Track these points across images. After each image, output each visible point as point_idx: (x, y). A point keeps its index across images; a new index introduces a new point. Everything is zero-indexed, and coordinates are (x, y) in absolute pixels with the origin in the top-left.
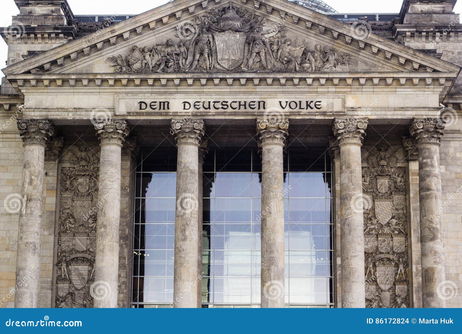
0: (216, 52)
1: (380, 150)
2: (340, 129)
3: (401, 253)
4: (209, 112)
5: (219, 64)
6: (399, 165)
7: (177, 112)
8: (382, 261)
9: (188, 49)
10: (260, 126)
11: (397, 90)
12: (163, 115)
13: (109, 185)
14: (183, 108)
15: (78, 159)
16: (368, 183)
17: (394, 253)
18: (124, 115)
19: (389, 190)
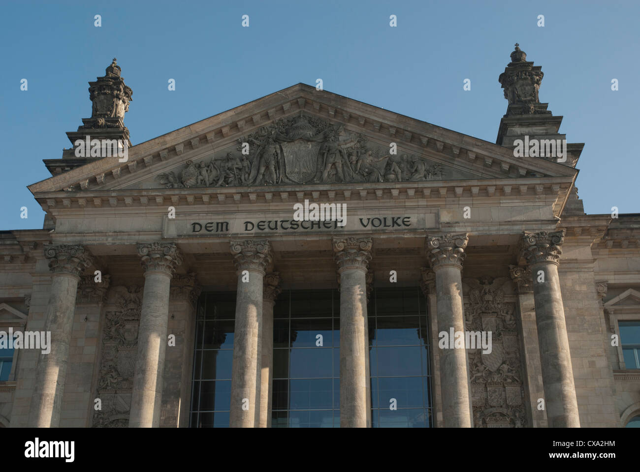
0: (285, 165)
1: (482, 283)
2: (434, 249)
3: (517, 406)
4: (276, 233)
5: (288, 178)
6: (506, 300)
7: (238, 234)
8: (493, 416)
9: (251, 163)
10: (337, 247)
11: (501, 202)
12: (221, 237)
13: (152, 320)
14: (244, 228)
15: (126, 301)
16: (471, 323)
17: (508, 406)
18: (173, 239)
19: (496, 330)
